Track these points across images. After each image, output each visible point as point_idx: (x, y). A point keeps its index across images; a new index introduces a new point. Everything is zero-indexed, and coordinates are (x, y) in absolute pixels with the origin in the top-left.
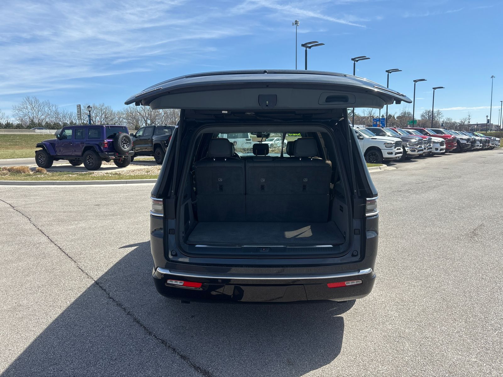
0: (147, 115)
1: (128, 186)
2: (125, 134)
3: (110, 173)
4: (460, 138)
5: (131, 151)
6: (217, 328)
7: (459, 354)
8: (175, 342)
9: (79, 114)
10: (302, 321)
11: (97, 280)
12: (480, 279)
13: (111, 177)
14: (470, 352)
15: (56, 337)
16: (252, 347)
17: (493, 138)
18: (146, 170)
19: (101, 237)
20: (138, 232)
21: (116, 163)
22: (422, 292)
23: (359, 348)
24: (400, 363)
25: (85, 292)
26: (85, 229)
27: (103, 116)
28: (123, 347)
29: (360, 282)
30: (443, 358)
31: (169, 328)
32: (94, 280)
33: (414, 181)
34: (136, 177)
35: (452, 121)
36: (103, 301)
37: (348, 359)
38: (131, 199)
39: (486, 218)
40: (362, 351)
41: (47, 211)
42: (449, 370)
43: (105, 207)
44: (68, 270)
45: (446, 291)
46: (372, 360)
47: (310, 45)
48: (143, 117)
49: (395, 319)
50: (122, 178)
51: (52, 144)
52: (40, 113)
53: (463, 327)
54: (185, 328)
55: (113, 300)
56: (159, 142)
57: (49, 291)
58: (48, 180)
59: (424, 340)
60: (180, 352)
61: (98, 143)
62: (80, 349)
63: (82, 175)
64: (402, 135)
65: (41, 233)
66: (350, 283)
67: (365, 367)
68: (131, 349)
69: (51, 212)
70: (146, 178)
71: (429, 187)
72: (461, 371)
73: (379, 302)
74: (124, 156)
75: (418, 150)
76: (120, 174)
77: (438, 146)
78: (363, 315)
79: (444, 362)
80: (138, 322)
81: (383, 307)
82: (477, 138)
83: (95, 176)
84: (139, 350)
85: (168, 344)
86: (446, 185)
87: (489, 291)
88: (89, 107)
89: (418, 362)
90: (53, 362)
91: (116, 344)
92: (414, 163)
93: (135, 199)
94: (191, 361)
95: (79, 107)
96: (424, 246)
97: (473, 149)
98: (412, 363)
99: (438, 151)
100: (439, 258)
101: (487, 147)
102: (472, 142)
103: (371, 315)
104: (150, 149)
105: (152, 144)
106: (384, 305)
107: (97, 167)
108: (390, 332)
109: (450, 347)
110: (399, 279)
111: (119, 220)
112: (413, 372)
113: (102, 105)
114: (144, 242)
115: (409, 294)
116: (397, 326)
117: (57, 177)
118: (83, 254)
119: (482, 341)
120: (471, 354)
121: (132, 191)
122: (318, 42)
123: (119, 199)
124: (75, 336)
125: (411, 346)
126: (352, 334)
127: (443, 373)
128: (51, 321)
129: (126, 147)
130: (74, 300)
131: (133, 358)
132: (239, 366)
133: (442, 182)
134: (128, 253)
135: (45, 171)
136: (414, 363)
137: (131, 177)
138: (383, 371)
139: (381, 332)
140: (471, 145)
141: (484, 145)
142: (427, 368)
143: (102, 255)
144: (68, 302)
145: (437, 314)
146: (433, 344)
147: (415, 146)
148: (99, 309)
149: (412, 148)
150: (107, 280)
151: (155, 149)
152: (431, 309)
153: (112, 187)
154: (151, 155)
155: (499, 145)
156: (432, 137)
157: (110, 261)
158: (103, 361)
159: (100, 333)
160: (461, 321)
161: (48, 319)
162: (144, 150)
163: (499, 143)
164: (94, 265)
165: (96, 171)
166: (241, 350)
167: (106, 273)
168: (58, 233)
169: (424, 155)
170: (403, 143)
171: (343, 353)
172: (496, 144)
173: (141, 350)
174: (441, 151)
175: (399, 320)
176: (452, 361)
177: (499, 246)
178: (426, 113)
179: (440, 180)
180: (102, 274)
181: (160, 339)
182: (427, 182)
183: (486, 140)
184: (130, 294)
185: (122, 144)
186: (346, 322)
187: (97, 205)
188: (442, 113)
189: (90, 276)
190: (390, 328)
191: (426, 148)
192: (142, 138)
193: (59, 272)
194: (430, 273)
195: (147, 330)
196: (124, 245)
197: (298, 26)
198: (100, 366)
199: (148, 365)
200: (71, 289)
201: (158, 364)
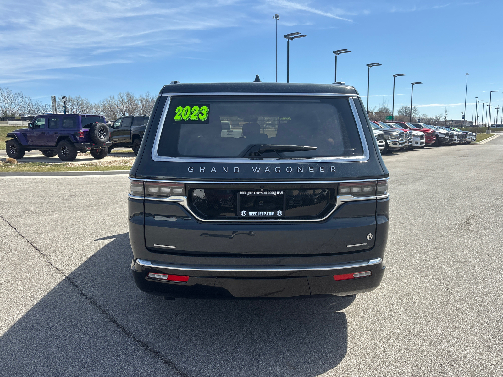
0: (125, 109)
1: (105, 177)
2: (102, 124)
3: (86, 164)
4: (439, 133)
5: (108, 141)
6: (205, 327)
7: (477, 352)
8: (158, 344)
9: (54, 106)
10: (301, 318)
11: (68, 276)
12: (484, 270)
13: (86, 168)
14: (489, 350)
15: (18, 341)
16: (246, 348)
17: (469, 132)
18: (124, 161)
19: (75, 229)
20: (116, 223)
21: (92, 154)
22: (425, 284)
23: (367, 348)
24: (415, 365)
25: (54, 288)
26: (57, 220)
27: (80, 108)
28: (97, 352)
29: (369, 273)
30: (461, 358)
31: (151, 328)
32: (65, 276)
33: (399, 173)
34: (113, 168)
35: (428, 117)
36: (74, 299)
37: (356, 361)
38: (109, 190)
39: (477, 208)
40: (371, 351)
41: (16, 203)
42: (470, 372)
43: (80, 198)
44: (35, 265)
45: (451, 283)
46: (383, 362)
47: (292, 36)
48: (121, 110)
49: (401, 315)
50: (99, 169)
51: (24, 133)
52: (13, 104)
53: (476, 322)
54: (169, 328)
55: (87, 297)
56: (137, 133)
57: (14, 288)
58: (19, 171)
59: (436, 337)
60: (164, 356)
61: (73, 133)
62: (46, 354)
63: (56, 166)
64: (384, 128)
65: (8, 224)
66: (357, 275)
67: (376, 370)
68: (106, 354)
69: (19, 203)
70: (124, 168)
71: (415, 179)
72: (484, 373)
73: (381, 295)
74: (101, 147)
75: (400, 143)
76: (96, 165)
77: (418, 139)
78: (367, 310)
79: (463, 362)
80: (115, 322)
81: (386, 301)
82: (455, 133)
83: (70, 167)
84: (116, 355)
85: (150, 347)
86: (430, 176)
87: (496, 283)
88: (64, 97)
89: (435, 363)
90: (13, 371)
91: (89, 348)
92: (395, 156)
93: (112, 190)
94: (177, 367)
95: (54, 98)
96: (420, 236)
97: (451, 143)
98: (428, 364)
99: (418, 145)
100: (437, 248)
101: (463, 142)
102: (450, 137)
103: (375, 310)
104: (128, 140)
105: (131, 135)
106: (387, 299)
107: (73, 158)
108: (398, 329)
109: (466, 345)
110: (399, 271)
111: (95, 211)
112: (430, 375)
113: (78, 97)
114: (122, 233)
115: (412, 286)
116: (405, 322)
117: (28, 168)
118: (53, 247)
119: (499, 337)
120: (491, 352)
121: (109, 182)
122: (300, 34)
123: (95, 190)
124: (40, 339)
125: (424, 344)
126: (357, 332)
127: (464, 375)
128: (13, 322)
129: (103, 137)
130: (41, 297)
131: (108, 365)
132: (232, 372)
133: (427, 174)
134: (104, 245)
135: (16, 161)
136: (431, 363)
137: (108, 168)
138: (397, 375)
139: (389, 329)
140: (449, 139)
141: (461, 140)
142: (445, 370)
143: (75, 248)
144: (34, 301)
145: (446, 308)
146: (447, 341)
147: (397, 139)
148: (70, 308)
149: (393, 141)
150: (80, 275)
151: (133, 140)
152: (438, 302)
153: (88, 178)
154: (129, 146)
155: (475, 140)
156: (412, 131)
157: (84, 254)
158: (73, 369)
159: (70, 336)
160: (472, 315)
161: (10, 319)
162: (121, 142)
163: (475, 138)
164: (66, 259)
165: (71, 162)
166: (234, 352)
167: (79, 267)
168: (26, 225)
169: (404, 148)
170: (385, 136)
171: (349, 354)
172: (472, 139)
173: (117, 354)
174: (421, 145)
175: (406, 315)
176: (472, 361)
177: (495, 235)
178: (403, 109)
179: (424, 172)
180: (75, 269)
181: (140, 342)
182: (412, 173)
183: (463, 134)
184: (107, 290)
185: (99, 134)
186: (348, 318)
187: (71, 196)
188: (418, 109)
189: (61, 271)
190: (397, 324)
191: (407, 141)
192: (120, 129)
193: (26, 267)
194: (431, 264)
195: (126, 331)
196: (100, 237)
197: (278, 19)
198: (69, 374)
199: (126, 373)
200: (39, 286)
201: (137, 371)
